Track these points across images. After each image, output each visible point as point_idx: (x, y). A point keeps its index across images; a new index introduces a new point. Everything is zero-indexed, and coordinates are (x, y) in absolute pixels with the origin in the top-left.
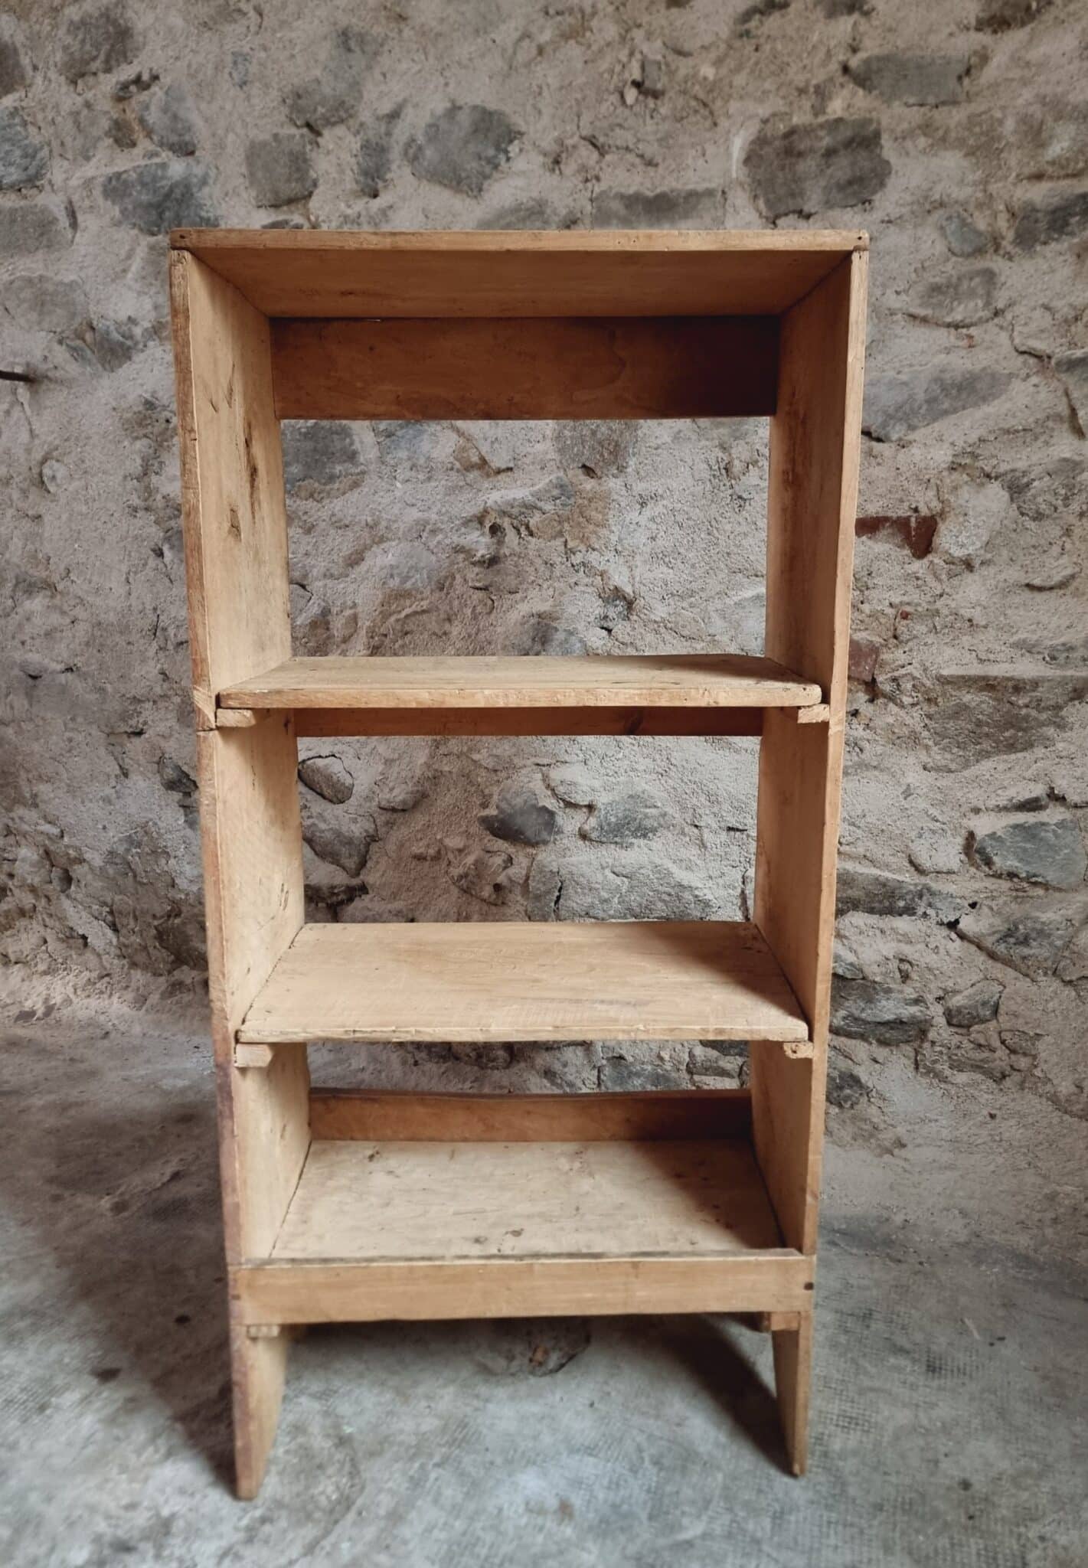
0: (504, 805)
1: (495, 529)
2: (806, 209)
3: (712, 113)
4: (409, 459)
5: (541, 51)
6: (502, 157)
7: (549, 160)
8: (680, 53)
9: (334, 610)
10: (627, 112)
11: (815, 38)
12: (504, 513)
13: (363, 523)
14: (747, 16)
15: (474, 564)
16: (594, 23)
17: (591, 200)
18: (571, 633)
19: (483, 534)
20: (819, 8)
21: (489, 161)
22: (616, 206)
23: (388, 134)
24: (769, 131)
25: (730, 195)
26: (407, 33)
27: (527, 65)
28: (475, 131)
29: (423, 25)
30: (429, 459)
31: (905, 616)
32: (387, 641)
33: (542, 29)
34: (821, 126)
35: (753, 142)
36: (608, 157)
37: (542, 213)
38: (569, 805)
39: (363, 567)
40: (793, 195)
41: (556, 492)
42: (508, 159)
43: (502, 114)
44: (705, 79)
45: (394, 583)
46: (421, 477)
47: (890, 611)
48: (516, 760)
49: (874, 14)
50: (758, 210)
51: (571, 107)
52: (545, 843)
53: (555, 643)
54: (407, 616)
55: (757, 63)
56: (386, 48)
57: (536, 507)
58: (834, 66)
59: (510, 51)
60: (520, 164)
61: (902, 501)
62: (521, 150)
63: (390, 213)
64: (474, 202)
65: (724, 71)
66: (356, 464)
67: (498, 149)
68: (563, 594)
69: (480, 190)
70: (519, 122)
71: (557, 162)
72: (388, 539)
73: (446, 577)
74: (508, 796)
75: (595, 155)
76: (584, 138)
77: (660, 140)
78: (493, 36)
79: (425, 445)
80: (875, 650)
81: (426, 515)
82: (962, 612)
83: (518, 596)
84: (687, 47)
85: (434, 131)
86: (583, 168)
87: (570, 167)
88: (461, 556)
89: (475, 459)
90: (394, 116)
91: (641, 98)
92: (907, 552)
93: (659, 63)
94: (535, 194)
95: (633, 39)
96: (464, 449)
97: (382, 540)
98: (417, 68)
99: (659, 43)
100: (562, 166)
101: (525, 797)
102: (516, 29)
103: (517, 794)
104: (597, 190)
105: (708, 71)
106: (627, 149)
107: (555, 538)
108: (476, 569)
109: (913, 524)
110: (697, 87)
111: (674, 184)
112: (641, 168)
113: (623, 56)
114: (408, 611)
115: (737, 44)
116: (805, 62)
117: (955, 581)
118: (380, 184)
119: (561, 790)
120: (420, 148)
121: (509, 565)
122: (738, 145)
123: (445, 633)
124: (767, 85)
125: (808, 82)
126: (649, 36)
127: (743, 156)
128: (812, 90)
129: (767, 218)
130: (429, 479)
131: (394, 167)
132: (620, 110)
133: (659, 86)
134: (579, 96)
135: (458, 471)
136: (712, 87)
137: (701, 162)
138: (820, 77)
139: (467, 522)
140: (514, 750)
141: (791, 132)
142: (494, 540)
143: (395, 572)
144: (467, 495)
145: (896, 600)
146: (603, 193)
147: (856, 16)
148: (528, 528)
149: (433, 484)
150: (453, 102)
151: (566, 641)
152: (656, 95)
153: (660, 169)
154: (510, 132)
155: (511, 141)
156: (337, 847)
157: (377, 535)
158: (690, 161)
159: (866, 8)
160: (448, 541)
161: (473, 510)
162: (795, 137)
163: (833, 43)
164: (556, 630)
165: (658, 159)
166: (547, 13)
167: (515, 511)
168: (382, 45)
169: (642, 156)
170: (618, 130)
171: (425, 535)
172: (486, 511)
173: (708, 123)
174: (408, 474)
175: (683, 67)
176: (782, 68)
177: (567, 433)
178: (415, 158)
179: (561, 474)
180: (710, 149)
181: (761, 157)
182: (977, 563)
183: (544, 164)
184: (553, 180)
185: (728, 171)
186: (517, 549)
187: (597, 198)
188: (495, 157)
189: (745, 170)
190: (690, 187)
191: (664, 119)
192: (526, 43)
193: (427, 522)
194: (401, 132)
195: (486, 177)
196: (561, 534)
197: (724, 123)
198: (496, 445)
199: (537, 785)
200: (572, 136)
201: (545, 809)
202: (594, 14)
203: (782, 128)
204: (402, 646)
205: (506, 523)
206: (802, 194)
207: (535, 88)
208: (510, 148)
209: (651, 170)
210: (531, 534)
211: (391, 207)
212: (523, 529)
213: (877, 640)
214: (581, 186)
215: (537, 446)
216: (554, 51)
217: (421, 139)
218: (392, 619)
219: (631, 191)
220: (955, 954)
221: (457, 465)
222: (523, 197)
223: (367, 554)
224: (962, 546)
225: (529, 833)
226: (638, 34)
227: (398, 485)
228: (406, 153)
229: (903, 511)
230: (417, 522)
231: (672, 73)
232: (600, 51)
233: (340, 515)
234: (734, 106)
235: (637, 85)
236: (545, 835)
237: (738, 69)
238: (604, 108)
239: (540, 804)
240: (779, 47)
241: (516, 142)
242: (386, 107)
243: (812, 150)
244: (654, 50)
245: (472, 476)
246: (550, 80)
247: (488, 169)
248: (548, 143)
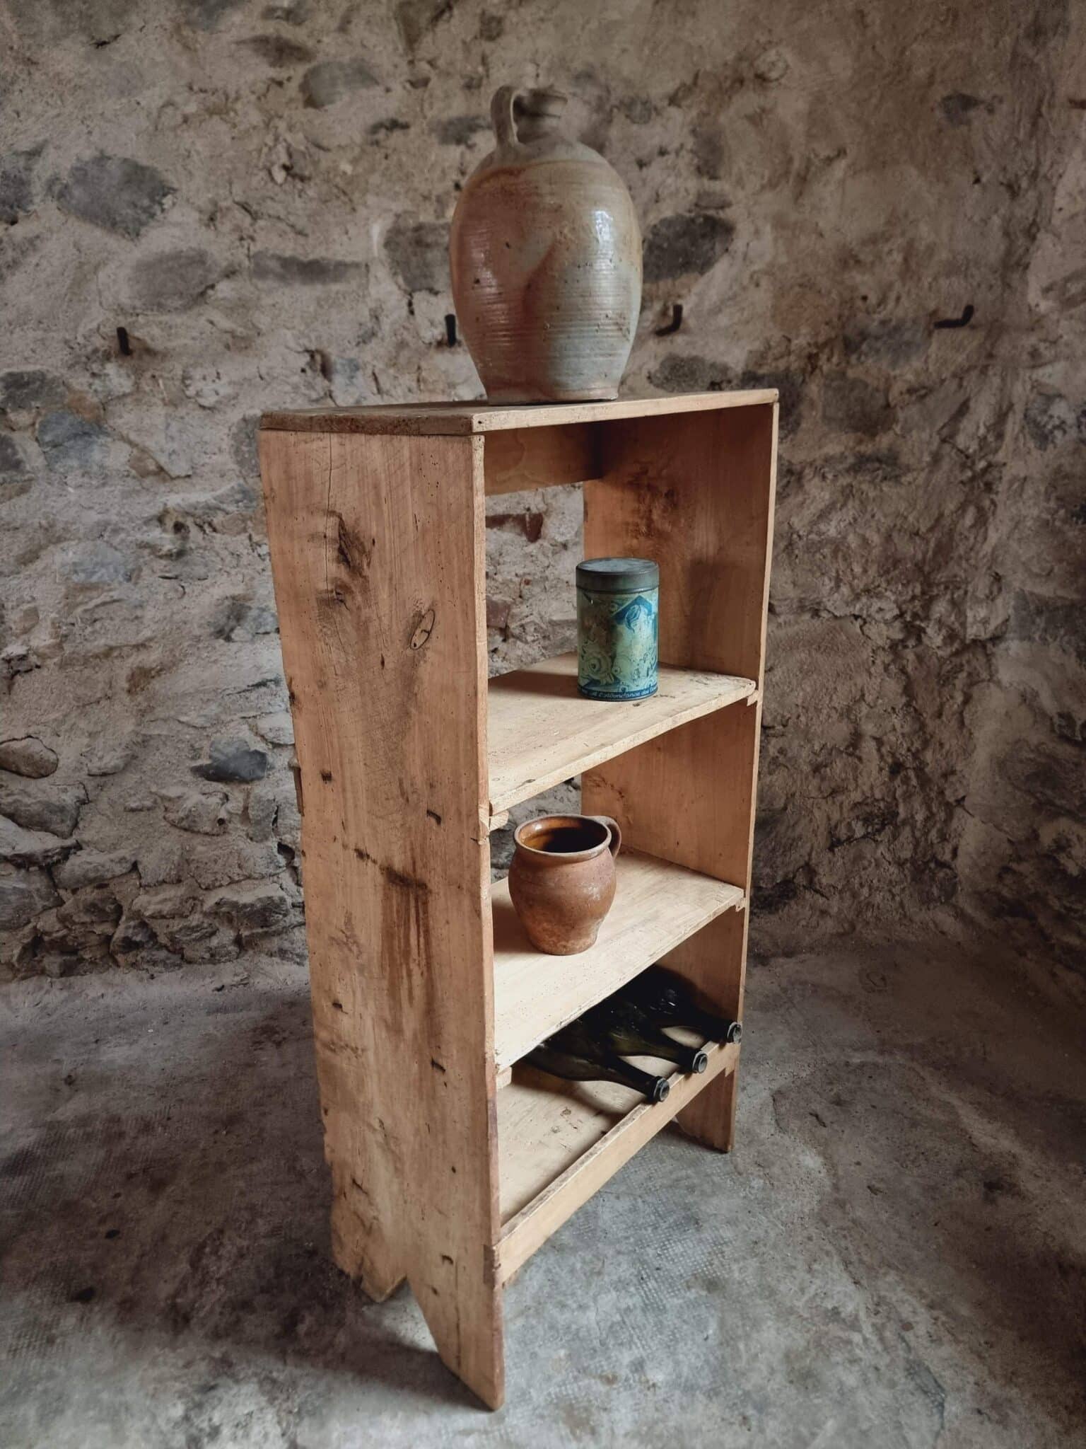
0: (216, 754)
1: (178, 527)
2: (437, 287)
3: (351, 200)
4: (81, 467)
5: (186, 120)
6: (157, 208)
7: (206, 217)
8: (319, 147)
9: (9, 605)
10: (277, 189)
11: (433, 158)
12: (187, 514)
13: (37, 525)
14: (375, 128)
15: (161, 557)
16: (238, 106)
17: (248, 256)
18: (263, 610)
19: (165, 531)
20: (433, 135)
21: (145, 210)
22: (274, 265)
23: (28, 169)
24: (402, 223)
25: (372, 269)
26: (37, 76)
27: (174, 129)
28: (129, 182)
29: (58, 74)
30: (102, 467)
31: (527, 583)
32: (76, 629)
33: (187, 102)
34: (443, 227)
35: (389, 231)
36: (261, 223)
37: (203, 263)
38: (276, 745)
39: (39, 565)
40: (425, 276)
41: (238, 497)
42: (163, 210)
43: (155, 170)
44: (345, 173)
45: (79, 578)
46: (94, 482)
47: (517, 580)
48: (223, 717)
49: (476, 149)
50: (397, 283)
51: (223, 175)
52: (259, 778)
53: (249, 619)
54: (97, 606)
55: (387, 169)
56: (17, 87)
57: (219, 509)
58: (450, 184)
59: (155, 113)
60: (175, 215)
61: (519, 503)
62: (174, 204)
63: (38, 242)
64: (131, 244)
65: (360, 170)
66: (23, 472)
67: (153, 200)
68: (253, 578)
69: (138, 235)
70: (171, 179)
71: (212, 219)
72: (66, 539)
73: (133, 570)
74: (220, 747)
75: (248, 220)
76: (237, 203)
77: (309, 216)
78: (139, 99)
79: (96, 455)
80: (508, 607)
81: (105, 517)
82: (562, 577)
83: (207, 582)
84: (325, 143)
85: (81, 174)
86: (237, 228)
87: (226, 226)
88: (146, 552)
89: (152, 467)
90: (35, 153)
91: (290, 179)
92: (524, 538)
93: (303, 154)
94: (194, 244)
95: (276, 128)
96: (140, 460)
97: (59, 540)
98: (55, 112)
99: (300, 136)
100: (217, 223)
101: (236, 745)
102: (161, 97)
103: (228, 744)
104: (253, 249)
105: (347, 168)
106: (279, 218)
107: (239, 533)
108: (164, 562)
109: (527, 519)
110: (338, 179)
111: (324, 254)
112: (292, 235)
113: (269, 140)
114: (98, 601)
115: (369, 149)
116: (427, 176)
117: (557, 557)
118: (21, 214)
119: (270, 736)
120: (66, 187)
121: (195, 557)
122: (377, 231)
123: (137, 618)
124: (397, 188)
125: (430, 192)
126: (290, 128)
127: (382, 241)
128: (434, 198)
129: (405, 291)
130: (104, 485)
131: (37, 200)
132: (270, 185)
133: (307, 173)
134: (229, 166)
135: (134, 477)
136: (351, 180)
137: (345, 238)
138: (439, 188)
139: (147, 522)
140: (220, 709)
141: (419, 228)
142: (178, 536)
143: (78, 569)
144: (145, 498)
145: (520, 572)
146: (260, 252)
147: (462, 148)
148: (210, 524)
149: (107, 488)
150: (102, 152)
151: (260, 616)
152: (302, 179)
153: (311, 240)
154: (163, 187)
155: (165, 195)
156: (47, 815)
157: (53, 535)
158: (336, 237)
159: (470, 142)
160: (130, 538)
161: (155, 510)
162: (423, 232)
163: (447, 164)
164: (250, 608)
165: (308, 231)
166: (191, 88)
167: (199, 512)
168: (12, 83)
169: (292, 226)
170: (269, 202)
171: (106, 535)
172: (166, 512)
173: (348, 208)
174: (80, 480)
175: (325, 160)
176: (408, 176)
177: (245, 449)
178: (61, 195)
179: (241, 481)
180: (353, 231)
181: (398, 244)
182: (570, 545)
183: (200, 220)
184: (210, 234)
185: (369, 249)
186: (203, 544)
187: (256, 255)
188: (150, 207)
189: (384, 252)
190: (339, 258)
191: (311, 199)
192: (170, 110)
193: (107, 523)
194: (42, 170)
195: (142, 224)
196: (245, 530)
197: (362, 212)
198: (174, 457)
199: (245, 733)
200: (225, 199)
201: (256, 752)
202: (237, 99)
203: (411, 223)
204: (93, 632)
205: (189, 522)
206: (432, 277)
207: (182, 151)
208: (164, 201)
209: (301, 240)
210: (215, 530)
211: (38, 237)
212: (206, 527)
213: (509, 600)
214: (237, 243)
215: (214, 457)
216: (201, 122)
217: (66, 178)
218: (79, 610)
219: (288, 254)
220: (573, 800)
221: (133, 472)
222: (183, 246)
223: (43, 553)
224: (563, 534)
225: (244, 773)
226: (282, 125)
227: (70, 490)
228: (50, 188)
229: (520, 511)
230: (98, 524)
231: (316, 163)
232: (247, 131)
233: (8, 519)
234: (371, 199)
235: (287, 168)
236: (259, 773)
237: (372, 170)
238: (255, 181)
239: (252, 749)
240: (404, 159)
241: (169, 196)
242: (25, 145)
243: (437, 244)
244: (297, 140)
245: (148, 481)
246: (199, 147)
247: (144, 217)
248: (203, 200)
